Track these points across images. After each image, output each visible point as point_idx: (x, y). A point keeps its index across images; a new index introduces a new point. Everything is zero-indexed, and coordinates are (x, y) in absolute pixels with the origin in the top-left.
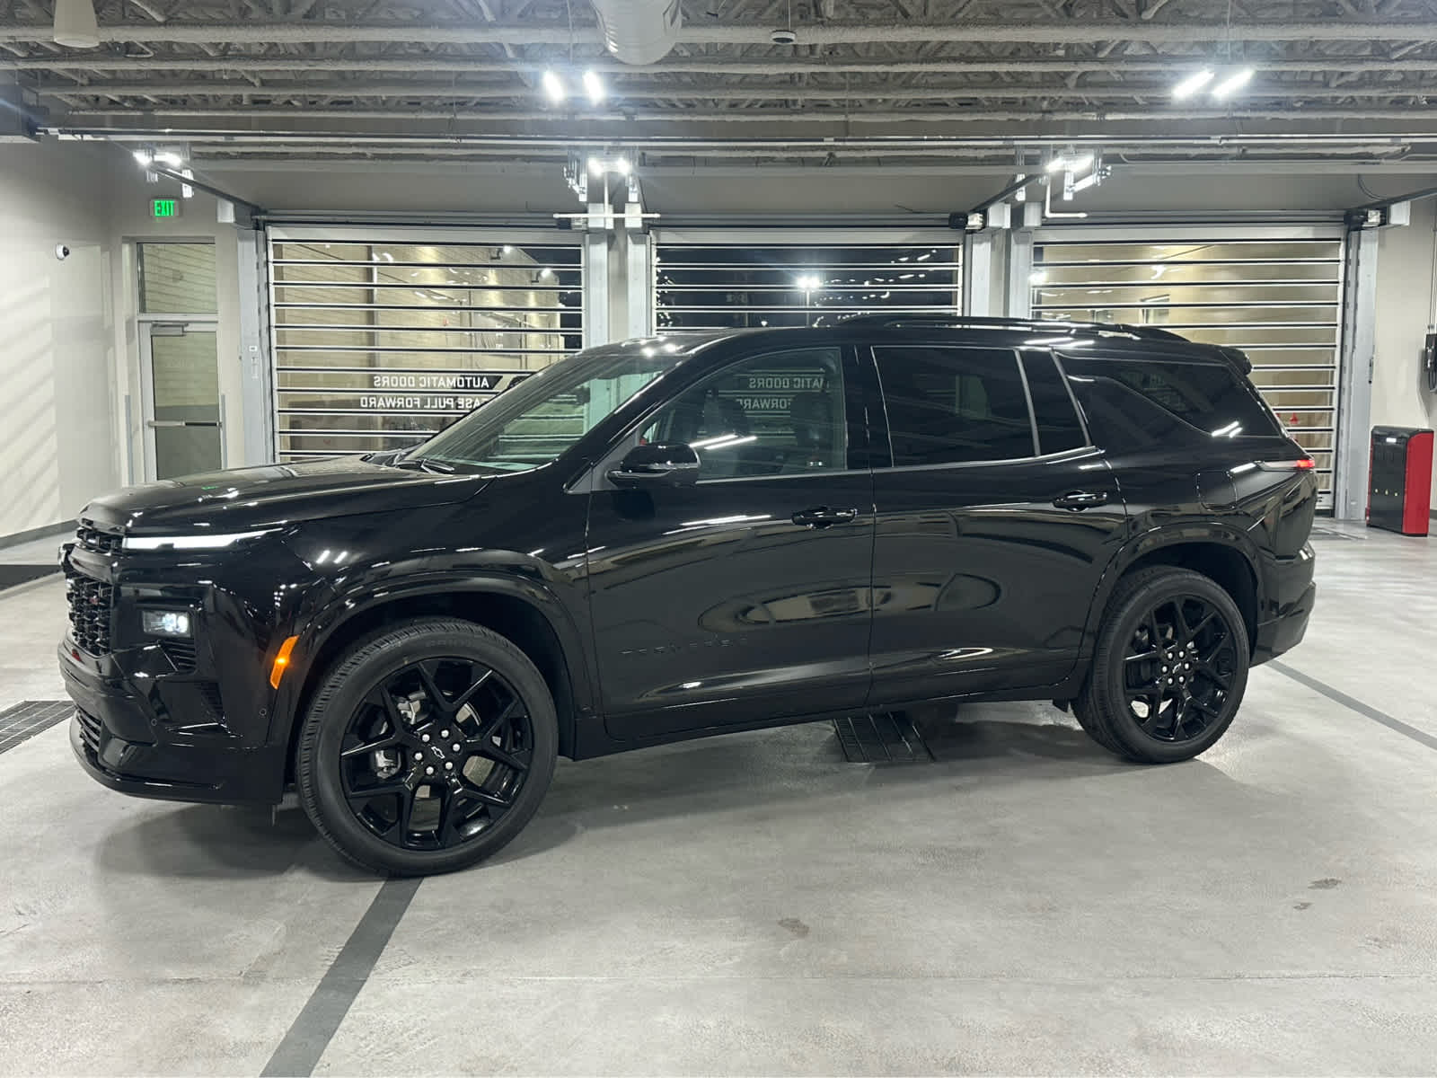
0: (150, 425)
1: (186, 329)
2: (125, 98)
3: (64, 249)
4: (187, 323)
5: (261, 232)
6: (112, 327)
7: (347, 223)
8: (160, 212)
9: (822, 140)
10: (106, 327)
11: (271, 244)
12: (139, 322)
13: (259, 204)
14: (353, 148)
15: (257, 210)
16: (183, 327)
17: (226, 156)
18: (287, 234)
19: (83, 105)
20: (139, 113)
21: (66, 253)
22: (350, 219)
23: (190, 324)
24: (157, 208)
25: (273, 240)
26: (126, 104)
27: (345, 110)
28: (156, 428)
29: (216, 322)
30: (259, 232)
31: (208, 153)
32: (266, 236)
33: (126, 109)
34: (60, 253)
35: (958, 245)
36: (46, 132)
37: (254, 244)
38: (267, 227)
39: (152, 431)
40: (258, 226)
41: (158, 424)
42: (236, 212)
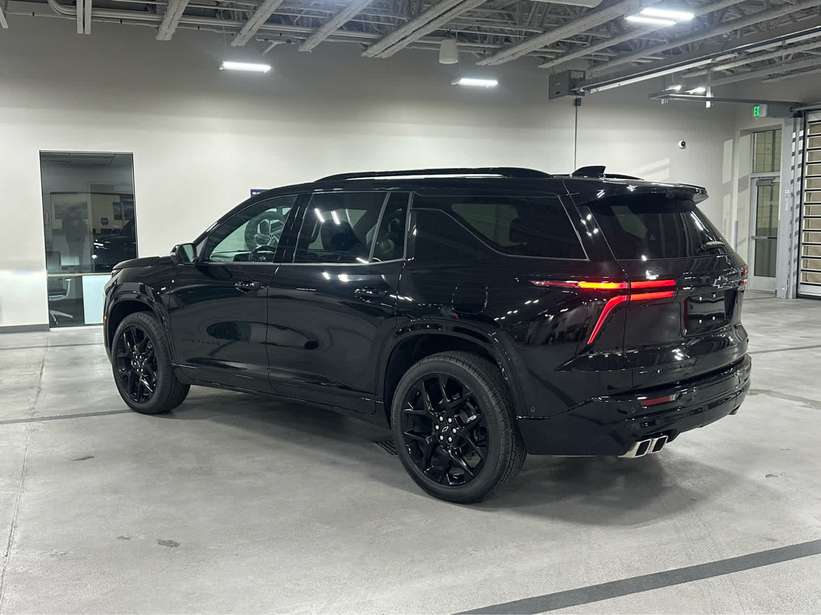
0: (753, 238)
3: (683, 142)
5: (800, 119)
8: (756, 113)
10: (725, 182)
11: (808, 125)
12: (752, 178)
15: (797, 104)
16: (772, 180)
18: (816, 117)
21: (683, 144)
25: (810, 122)
28: (756, 240)
29: (780, 177)
32: (804, 121)
34: (680, 145)
37: (793, 126)
38: (807, 115)
39: (754, 242)
40: (799, 114)
41: (757, 238)
42: (768, 110)
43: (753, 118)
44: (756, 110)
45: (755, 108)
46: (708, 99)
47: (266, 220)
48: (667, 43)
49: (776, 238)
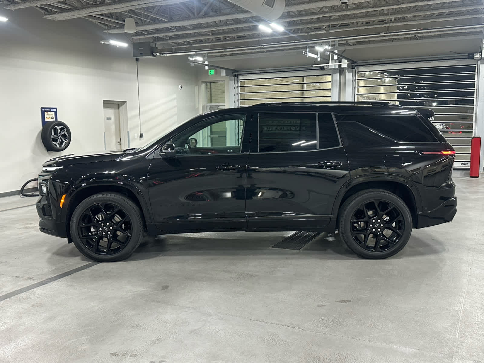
0: (209, 136)
1: (219, 108)
2: (185, 42)
3: (181, 86)
4: (219, 106)
5: (236, 78)
6: (198, 108)
7: (261, 73)
8: (211, 73)
9: (380, 34)
10: (196, 108)
11: (239, 81)
12: (207, 106)
13: (235, 69)
14: (256, 50)
15: (235, 71)
16: (218, 107)
17: (225, 55)
18: (243, 78)
19: (175, 45)
20: (189, 46)
21: (181, 87)
22: (262, 72)
23: (220, 106)
24: (210, 72)
25: (240, 80)
26: (185, 44)
27: (242, 39)
28: (211, 137)
29: (225, 105)
30: (235, 78)
31: (222, 55)
32: (238, 79)
33: (185, 45)
34: (180, 88)
35: (475, 65)
36: (156, 54)
37: (234, 81)
38: (238, 76)
39: (210, 138)
40: (235, 76)
41: (212, 136)
42: (226, 72)
43: (209, 75)
44: (210, 71)
45: (210, 70)
46: (207, 65)
47: (57, 127)
48: (211, 35)
49: (225, 136)
